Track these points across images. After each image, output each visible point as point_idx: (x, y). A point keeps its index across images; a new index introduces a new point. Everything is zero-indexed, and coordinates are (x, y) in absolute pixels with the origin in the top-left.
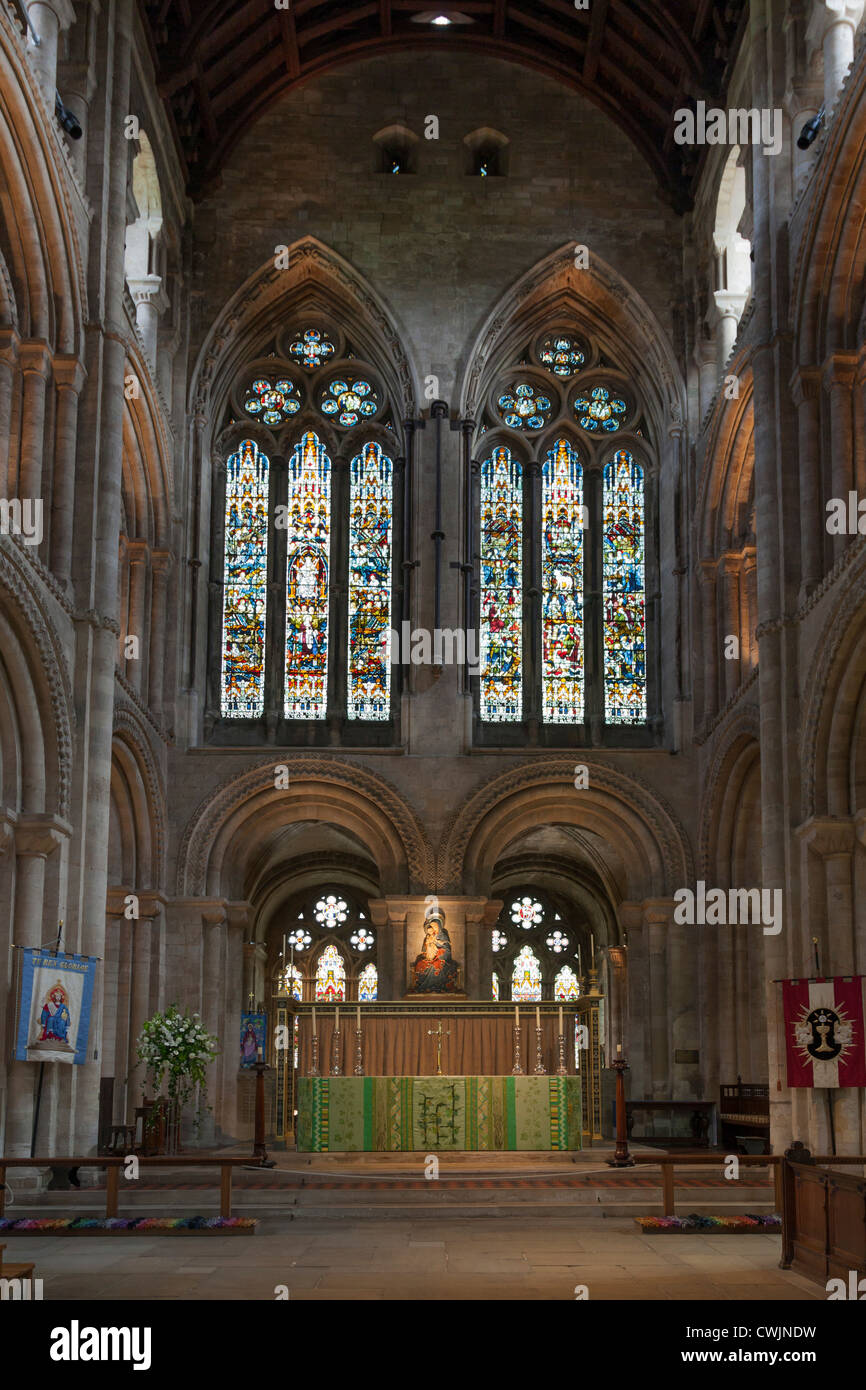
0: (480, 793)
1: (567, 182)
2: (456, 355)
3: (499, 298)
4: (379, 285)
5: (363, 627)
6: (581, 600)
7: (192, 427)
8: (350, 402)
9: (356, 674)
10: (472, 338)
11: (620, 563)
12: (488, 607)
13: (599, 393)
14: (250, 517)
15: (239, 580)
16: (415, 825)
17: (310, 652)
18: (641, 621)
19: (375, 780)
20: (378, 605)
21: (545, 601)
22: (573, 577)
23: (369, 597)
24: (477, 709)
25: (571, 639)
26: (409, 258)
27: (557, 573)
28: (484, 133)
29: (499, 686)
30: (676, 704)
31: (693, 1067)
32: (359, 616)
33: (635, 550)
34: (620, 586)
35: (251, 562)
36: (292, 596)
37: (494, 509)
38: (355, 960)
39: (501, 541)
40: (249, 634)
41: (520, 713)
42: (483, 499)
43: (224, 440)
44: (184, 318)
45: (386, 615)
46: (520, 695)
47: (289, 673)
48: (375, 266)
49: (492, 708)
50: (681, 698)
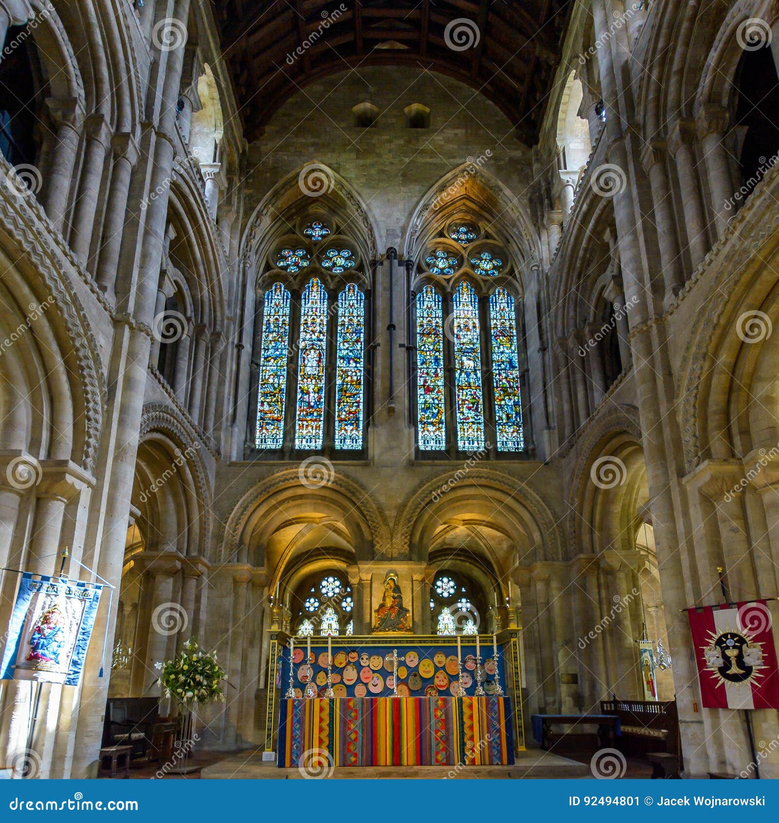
0: (420, 491)
1: (464, 131)
2: (401, 224)
3: (426, 192)
4: (355, 186)
5: (346, 392)
6: (479, 375)
7: (242, 266)
8: (340, 261)
9: (341, 421)
10: (411, 214)
11: (502, 353)
12: (422, 379)
13: (486, 256)
14: (278, 327)
15: (270, 363)
16: (377, 513)
17: (312, 407)
18: (517, 387)
19: (351, 483)
20: (355, 378)
21: (457, 375)
22: (474, 361)
23: (349, 373)
24: (417, 441)
25: (474, 398)
26: (373, 171)
27: (464, 358)
28: (416, 107)
29: (431, 428)
30: (546, 432)
31: (574, 686)
32: (343, 385)
33: (511, 345)
34: (503, 366)
35: (278, 353)
36: (302, 373)
37: (425, 322)
38: (344, 617)
39: (430, 340)
40: (275, 396)
41: (444, 444)
42: (418, 315)
43: (263, 281)
44: (239, 202)
45: (360, 384)
46: (444, 433)
47: (299, 420)
48: (353, 176)
49: (426, 442)
50: (549, 427)
